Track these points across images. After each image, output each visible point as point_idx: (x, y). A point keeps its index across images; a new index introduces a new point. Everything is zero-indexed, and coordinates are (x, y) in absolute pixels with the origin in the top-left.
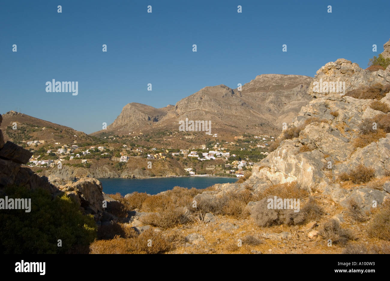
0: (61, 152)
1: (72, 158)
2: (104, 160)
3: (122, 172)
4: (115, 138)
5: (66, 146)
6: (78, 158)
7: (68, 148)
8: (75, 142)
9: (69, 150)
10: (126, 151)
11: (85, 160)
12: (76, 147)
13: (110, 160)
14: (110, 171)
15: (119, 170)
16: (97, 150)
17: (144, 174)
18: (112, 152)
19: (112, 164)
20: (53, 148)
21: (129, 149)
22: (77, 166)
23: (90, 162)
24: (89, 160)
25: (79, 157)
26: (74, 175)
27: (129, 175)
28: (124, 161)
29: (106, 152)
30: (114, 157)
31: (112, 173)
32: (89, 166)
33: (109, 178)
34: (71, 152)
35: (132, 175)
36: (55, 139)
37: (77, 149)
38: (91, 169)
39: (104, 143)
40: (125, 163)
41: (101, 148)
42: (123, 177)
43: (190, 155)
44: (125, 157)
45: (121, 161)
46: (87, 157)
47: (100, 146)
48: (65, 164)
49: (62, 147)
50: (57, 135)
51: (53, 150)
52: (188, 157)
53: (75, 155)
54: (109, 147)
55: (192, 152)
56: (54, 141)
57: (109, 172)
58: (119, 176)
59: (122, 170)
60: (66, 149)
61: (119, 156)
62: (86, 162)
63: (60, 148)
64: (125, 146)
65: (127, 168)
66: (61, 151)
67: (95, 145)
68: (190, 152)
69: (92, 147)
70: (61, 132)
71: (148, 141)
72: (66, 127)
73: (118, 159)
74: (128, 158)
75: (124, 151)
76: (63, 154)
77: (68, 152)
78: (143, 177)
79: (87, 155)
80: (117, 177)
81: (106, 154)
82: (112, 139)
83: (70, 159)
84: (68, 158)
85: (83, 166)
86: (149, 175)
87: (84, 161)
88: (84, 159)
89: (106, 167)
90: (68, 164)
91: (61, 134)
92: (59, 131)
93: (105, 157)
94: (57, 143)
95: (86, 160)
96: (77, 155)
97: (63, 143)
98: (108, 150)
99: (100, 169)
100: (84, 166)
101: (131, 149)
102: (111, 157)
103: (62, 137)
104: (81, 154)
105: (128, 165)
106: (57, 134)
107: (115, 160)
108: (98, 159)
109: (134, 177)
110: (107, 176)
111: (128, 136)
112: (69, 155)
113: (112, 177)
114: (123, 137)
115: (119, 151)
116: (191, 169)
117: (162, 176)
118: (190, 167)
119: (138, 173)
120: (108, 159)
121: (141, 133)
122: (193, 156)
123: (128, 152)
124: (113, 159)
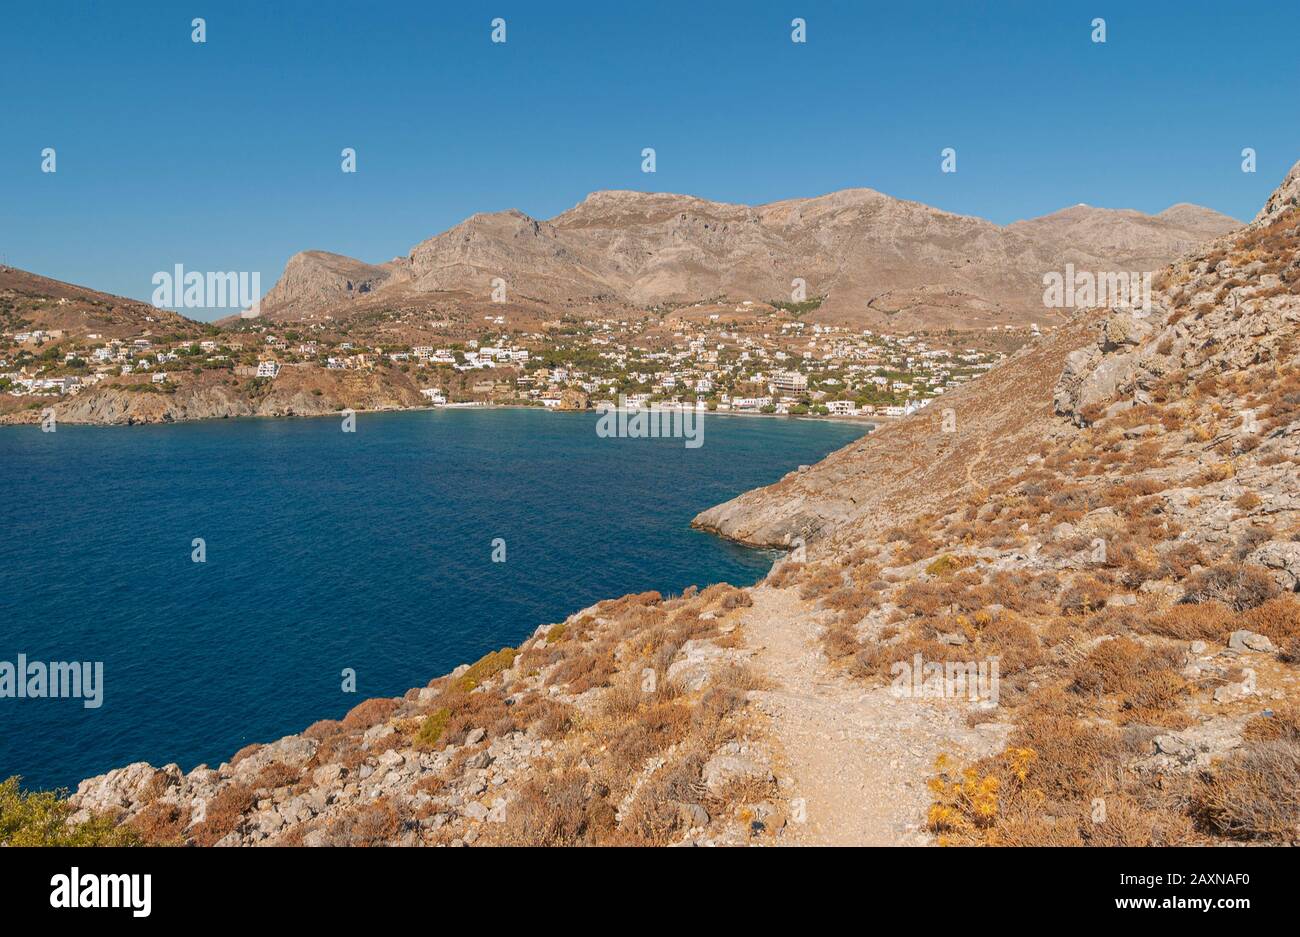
0: (102, 358)
1: (127, 369)
2: (214, 374)
3: (261, 401)
4: (264, 329)
5: (118, 342)
6: (144, 371)
7: (123, 347)
8: (147, 333)
9: (124, 351)
10: (274, 350)
11: (161, 376)
12: (144, 345)
13: (230, 373)
14: (229, 400)
15: (252, 397)
16: (197, 351)
17: (318, 404)
18: (235, 355)
19: (236, 383)
20: (83, 348)
21: (281, 346)
22: (137, 389)
23: (175, 378)
24: (172, 374)
25: (146, 367)
26: (130, 411)
27: (278, 410)
28: (268, 374)
29: (220, 353)
30: (241, 365)
31: (233, 406)
32: (171, 389)
33: (226, 417)
34: (128, 357)
35: (286, 408)
36: (89, 326)
37: (147, 350)
38: (179, 398)
39: (216, 333)
40: (268, 380)
41: (208, 345)
42: (264, 414)
43: (432, 359)
44: (270, 366)
45: (259, 374)
46: (170, 367)
47: (206, 340)
48: (106, 386)
49: (107, 344)
50: (96, 318)
51: (81, 352)
52: (429, 363)
53: (135, 364)
54: (229, 342)
55: (439, 352)
56: (87, 330)
57: (227, 404)
58: (254, 412)
59: (262, 397)
60: (116, 349)
61: (254, 363)
62: (165, 379)
63: (102, 346)
64: (270, 338)
65: (275, 392)
66: (102, 354)
67: (195, 338)
68: (434, 351)
69: (186, 345)
70: (110, 309)
71: (345, 333)
72: (131, 300)
73: (251, 371)
74: (276, 367)
75: (268, 353)
76: (107, 362)
77: (120, 358)
78: (315, 413)
79: (168, 362)
80: (248, 414)
81: (221, 358)
82: (258, 331)
83: (123, 373)
84: (118, 373)
85: (155, 390)
86: (331, 406)
87: (157, 377)
88: (161, 371)
89: (218, 392)
90: (115, 386)
91: (109, 315)
92: (104, 309)
93: (216, 367)
94: (94, 336)
95: (165, 375)
96: (141, 362)
97: (109, 336)
98: (225, 351)
99: (202, 396)
100: (160, 388)
101: (287, 347)
102: (231, 366)
103: (110, 320)
104: (151, 359)
105: (276, 385)
106: (98, 314)
107: (244, 372)
108: (197, 372)
109: (291, 414)
110: (221, 412)
111: (295, 325)
112: (122, 363)
113: (234, 414)
114: (285, 325)
115: (254, 350)
116: (436, 390)
117: (363, 408)
118: (434, 387)
119: (302, 403)
120: (225, 372)
121: (327, 317)
122: (441, 360)
123: (280, 354)
124: (237, 371)
